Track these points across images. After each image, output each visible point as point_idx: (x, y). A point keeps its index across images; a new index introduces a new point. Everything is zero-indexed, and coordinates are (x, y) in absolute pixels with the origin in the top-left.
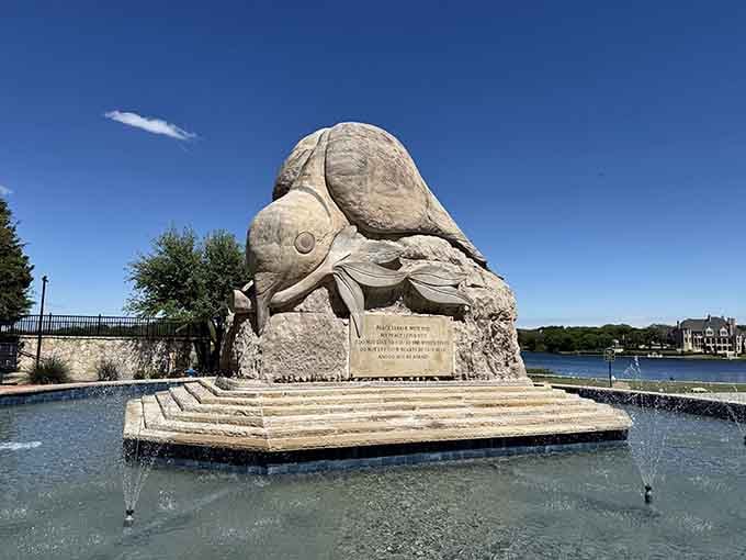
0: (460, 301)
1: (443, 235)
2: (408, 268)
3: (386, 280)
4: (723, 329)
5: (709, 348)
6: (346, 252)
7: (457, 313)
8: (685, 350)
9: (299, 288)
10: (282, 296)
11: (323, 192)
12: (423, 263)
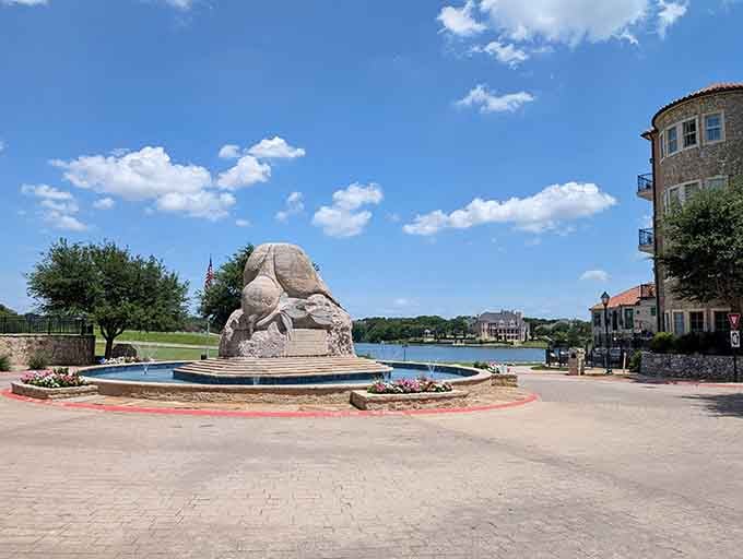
0: (329, 323)
1: (323, 293)
2: (310, 310)
3: (300, 315)
4: (512, 321)
5: (501, 337)
6: (284, 304)
7: (328, 328)
8: (483, 339)
9: (266, 319)
10: (260, 323)
11: (274, 277)
12: (315, 307)
